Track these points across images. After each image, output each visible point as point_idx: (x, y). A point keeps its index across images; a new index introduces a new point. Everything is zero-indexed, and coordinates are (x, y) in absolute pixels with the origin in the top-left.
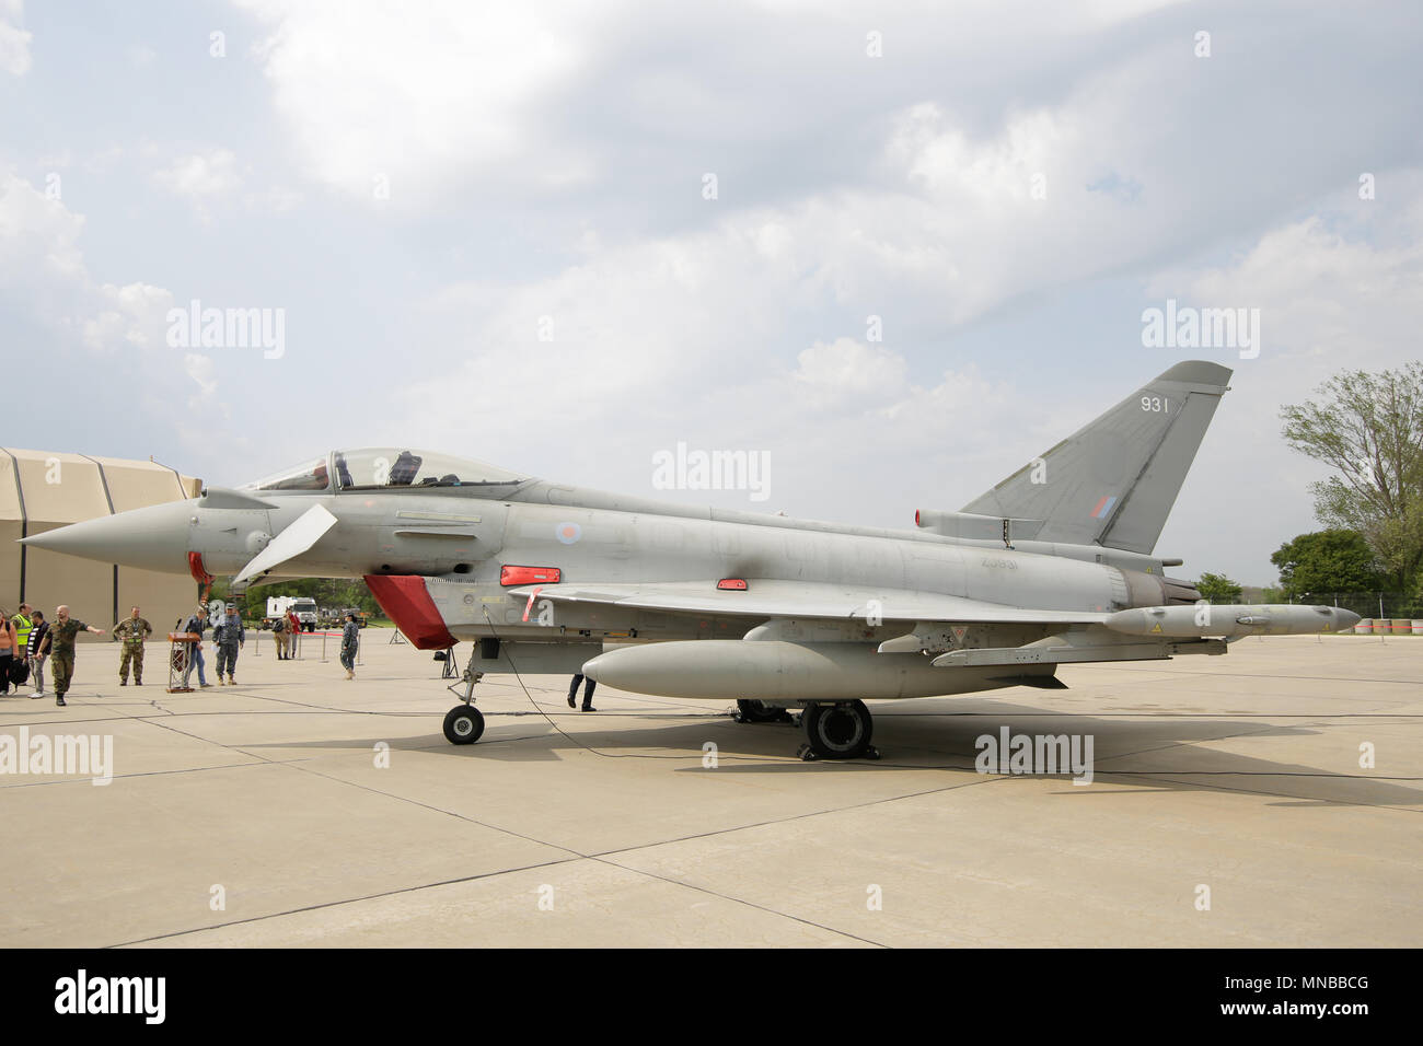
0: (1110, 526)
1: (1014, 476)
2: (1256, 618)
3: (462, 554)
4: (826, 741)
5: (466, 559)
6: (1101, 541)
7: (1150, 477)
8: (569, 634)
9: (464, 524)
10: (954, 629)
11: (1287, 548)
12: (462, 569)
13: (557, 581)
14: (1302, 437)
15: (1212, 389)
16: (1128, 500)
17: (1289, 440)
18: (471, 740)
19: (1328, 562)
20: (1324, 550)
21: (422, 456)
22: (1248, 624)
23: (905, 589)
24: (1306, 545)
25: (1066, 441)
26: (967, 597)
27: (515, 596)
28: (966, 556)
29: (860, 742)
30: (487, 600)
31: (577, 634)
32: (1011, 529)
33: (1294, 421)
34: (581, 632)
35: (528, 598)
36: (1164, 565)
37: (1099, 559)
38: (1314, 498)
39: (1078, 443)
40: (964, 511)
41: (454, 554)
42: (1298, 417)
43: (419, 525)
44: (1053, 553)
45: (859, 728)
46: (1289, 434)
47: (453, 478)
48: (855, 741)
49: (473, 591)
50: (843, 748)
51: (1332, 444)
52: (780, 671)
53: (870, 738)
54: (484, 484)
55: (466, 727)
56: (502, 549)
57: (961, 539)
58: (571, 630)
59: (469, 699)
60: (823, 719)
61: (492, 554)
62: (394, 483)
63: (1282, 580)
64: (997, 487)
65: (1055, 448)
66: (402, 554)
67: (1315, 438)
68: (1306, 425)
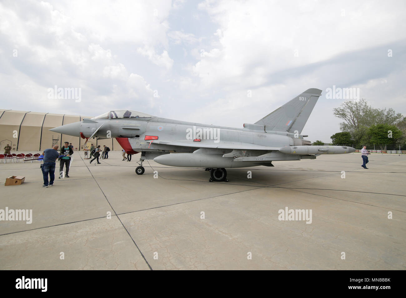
0: (290, 128)
1: (267, 116)
2: (324, 149)
3: (137, 133)
4: (215, 177)
5: (138, 134)
6: (288, 131)
7: (301, 116)
8: (160, 151)
9: (137, 126)
10: (243, 151)
11: (334, 135)
12: (138, 136)
13: (157, 139)
14: (338, 114)
15: (317, 95)
16: (295, 121)
17: (335, 115)
18: (142, 174)
19: (342, 138)
20: (342, 136)
21: (131, 112)
22: (322, 151)
23: (238, 141)
24: (338, 135)
25: (280, 108)
26: (253, 144)
27: (148, 142)
28: (254, 134)
29: (223, 178)
30: (141, 143)
31: (162, 151)
32: (266, 128)
33: (336, 111)
34: (163, 151)
35: (150, 143)
36: (304, 137)
37: (287, 135)
38: (340, 126)
39: (283, 108)
40: (255, 124)
41: (135, 133)
42: (337, 110)
43: (128, 127)
44: (276, 134)
45: (223, 174)
46: (335, 114)
47: (138, 116)
48: (222, 178)
49: (139, 141)
50: (219, 179)
51: (344, 115)
52: (200, 161)
53: (226, 177)
54: (144, 117)
55: (140, 171)
56: (145, 132)
57: (254, 130)
58: (160, 150)
59: (141, 165)
60: (214, 172)
61: (143, 133)
62: (124, 117)
63: (332, 142)
64: (263, 118)
65: (277, 109)
66: (124, 133)
67: (340, 114)
68: (338, 112)
